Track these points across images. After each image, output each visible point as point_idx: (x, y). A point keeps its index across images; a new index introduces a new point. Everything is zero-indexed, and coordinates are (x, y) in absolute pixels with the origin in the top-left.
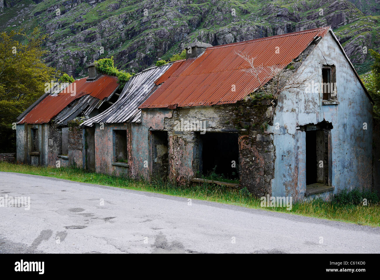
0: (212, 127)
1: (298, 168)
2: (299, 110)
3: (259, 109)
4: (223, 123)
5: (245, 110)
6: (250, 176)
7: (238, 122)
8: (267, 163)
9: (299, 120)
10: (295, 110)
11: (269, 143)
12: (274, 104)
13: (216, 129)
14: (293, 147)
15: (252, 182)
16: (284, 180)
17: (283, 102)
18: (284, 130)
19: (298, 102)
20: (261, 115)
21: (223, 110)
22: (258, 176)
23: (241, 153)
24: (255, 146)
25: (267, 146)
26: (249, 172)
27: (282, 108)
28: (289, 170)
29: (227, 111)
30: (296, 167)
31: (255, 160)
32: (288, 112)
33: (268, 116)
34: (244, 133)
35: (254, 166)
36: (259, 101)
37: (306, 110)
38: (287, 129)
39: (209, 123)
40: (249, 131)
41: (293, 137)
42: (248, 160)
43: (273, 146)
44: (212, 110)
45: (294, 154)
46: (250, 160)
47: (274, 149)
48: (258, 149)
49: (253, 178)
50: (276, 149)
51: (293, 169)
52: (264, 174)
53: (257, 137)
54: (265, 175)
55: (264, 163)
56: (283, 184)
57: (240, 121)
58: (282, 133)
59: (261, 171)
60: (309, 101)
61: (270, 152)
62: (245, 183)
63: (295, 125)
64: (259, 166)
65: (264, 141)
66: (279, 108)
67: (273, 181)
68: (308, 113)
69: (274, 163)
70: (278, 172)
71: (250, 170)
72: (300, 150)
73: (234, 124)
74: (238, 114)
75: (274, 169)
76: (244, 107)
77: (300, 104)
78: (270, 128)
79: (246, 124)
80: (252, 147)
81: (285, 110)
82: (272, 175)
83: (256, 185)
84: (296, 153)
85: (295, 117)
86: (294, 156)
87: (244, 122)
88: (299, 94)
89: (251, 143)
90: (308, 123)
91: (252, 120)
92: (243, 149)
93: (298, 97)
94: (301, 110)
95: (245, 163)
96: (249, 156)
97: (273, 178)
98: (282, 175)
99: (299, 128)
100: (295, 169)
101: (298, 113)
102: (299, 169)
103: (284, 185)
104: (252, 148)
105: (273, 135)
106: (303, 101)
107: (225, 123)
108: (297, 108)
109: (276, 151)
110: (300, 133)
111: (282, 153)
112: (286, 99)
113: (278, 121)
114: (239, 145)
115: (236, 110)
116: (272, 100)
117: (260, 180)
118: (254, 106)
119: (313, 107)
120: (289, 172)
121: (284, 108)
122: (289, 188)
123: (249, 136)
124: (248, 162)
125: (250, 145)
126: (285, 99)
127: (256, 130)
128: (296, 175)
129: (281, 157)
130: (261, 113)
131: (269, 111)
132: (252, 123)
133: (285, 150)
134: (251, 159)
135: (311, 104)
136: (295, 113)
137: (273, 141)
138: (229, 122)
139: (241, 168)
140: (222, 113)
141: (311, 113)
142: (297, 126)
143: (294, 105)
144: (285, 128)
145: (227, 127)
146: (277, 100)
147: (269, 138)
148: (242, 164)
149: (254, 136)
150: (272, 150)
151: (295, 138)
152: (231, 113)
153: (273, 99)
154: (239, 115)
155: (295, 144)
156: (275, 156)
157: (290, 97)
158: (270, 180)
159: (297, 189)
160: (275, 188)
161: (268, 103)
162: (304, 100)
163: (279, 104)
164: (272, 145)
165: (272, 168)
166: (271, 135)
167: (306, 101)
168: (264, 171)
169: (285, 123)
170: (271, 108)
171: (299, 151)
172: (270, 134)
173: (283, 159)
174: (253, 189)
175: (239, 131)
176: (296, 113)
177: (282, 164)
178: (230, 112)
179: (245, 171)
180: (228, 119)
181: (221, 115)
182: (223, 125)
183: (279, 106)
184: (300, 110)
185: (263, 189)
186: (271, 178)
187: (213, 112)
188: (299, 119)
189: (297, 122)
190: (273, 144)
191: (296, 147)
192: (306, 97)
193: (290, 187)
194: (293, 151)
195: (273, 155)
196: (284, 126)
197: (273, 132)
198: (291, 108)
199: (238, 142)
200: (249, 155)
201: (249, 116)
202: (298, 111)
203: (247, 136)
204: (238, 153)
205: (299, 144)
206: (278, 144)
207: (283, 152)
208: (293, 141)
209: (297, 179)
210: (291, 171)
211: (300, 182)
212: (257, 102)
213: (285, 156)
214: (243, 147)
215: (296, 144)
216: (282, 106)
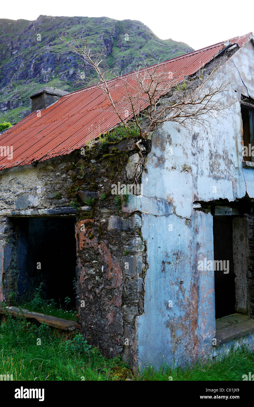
0: (33, 207)
1: (198, 289)
2: (198, 170)
3: (113, 162)
4: (51, 197)
5: (89, 167)
6: (96, 307)
7: (76, 193)
8: (128, 278)
9: (198, 190)
10: (190, 168)
11: (133, 234)
12: (143, 148)
13: (39, 210)
14: (187, 243)
15: (100, 321)
16: (167, 316)
17: (163, 149)
18: (166, 207)
19: (196, 154)
20: (117, 173)
21: (52, 171)
22: (111, 307)
23: (80, 257)
24: (106, 241)
25: (127, 241)
26: (94, 298)
27: (161, 161)
28: (178, 295)
29: (58, 174)
30: (194, 285)
31: (104, 272)
32: (175, 170)
33: (131, 174)
34: (86, 215)
35: (103, 286)
36: (112, 144)
37: (212, 172)
38: (173, 205)
39: (29, 200)
40: (94, 211)
41: (186, 222)
42: (92, 271)
43: (142, 240)
44: (34, 174)
45: (190, 259)
46: (96, 273)
47: (144, 247)
48: (111, 249)
49: (102, 312)
50: (148, 248)
51: (187, 290)
52: (123, 304)
53: (110, 221)
54: (125, 306)
55: (122, 278)
56: (165, 326)
57: (79, 190)
58: (161, 213)
59: (116, 296)
60: (217, 156)
61: (134, 253)
62: (86, 322)
63: (192, 200)
64: (113, 285)
65: (122, 231)
66: (155, 158)
67: (140, 319)
68: (217, 178)
69: (144, 279)
70: (153, 300)
71: (95, 293)
72: (202, 250)
73: (68, 198)
74: (75, 177)
75: (143, 292)
76: (86, 161)
77: (200, 158)
78: (134, 202)
79: (90, 195)
80: (99, 244)
81: (168, 164)
82: (139, 307)
83: (106, 328)
84: (192, 258)
85: (191, 184)
86: (190, 263)
87: (87, 192)
88: (198, 139)
89: (98, 235)
90: (216, 197)
91: (101, 185)
92: (84, 249)
93: (195, 143)
94: (202, 171)
95: (87, 277)
96: (95, 263)
97: (140, 314)
98: (163, 304)
99: (199, 206)
100: (192, 291)
101: (196, 175)
102: (200, 290)
103: (167, 326)
104: (99, 247)
105: (141, 217)
106: (206, 153)
107: (54, 198)
108: (194, 165)
109: (148, 252)
110: (201, 216)
111: (161, 257)
112: (170, 144)
113: (153, 185)
114: (77, 239)
115: (73, 168)
116: (139, 140)
117: (115, 316)
118: (104, 156)
119: (226, 168)
120: (178, 298)
121: (167, 161)
122: (179, 333)
123: (95, 221)
124: (93, 277)
125: (95, 239)
126: (168, 143)
127: (107, 207)
128: (194, 302)
129: (159, 267)
130: (116, 170)
131: (132, 163)
132: (101, 192)
133: (169, 250)
134: (98, 271)
135: (221, 161)
136: (189, 174)
137: (140, 229)
138: (61, 194)
139: (80, 289)
140: (50, 178)
141: (223, 178)
142: (196, 202)
143: (187, 158)
144: (170, 203)
145: (57, 205)
146: (151, 141)
147: (132, 223)
148: (82, 280)
149: (104, 220)
150: (139, 250)
151: (191, 226)
152: (64, 176)
153: (140, 137)
154: (78, 179)
155: (191, 238)
156: (146, 263)
157: (179, 141)
158: (135, 318)
159: (196, 333)
160: (147, 336)
161: (131, 147)
162: (208, 152)
163: (155, 150)
164: (139, 239)
165: (138, 290)
166: (136, 216)
167: (212, 155)
168: (123, 297)
169: (168, 192)
170: (136, 158)
171: (199, 252)
172: (133, 213)
173: (164, 270)
174: (101, 336)
175: (78, 211)
176: (192, 175)
177: (162, 279)
178: (62, 174)
179: (87, 295)
180: (60, 189)
181: (49, 182)
182: (50, 200)
183: (155, 155)
184: (200, 170)
185: (119, 337)
186: (135, 313)
187: (36, 178)
188: (198, 187)
189: (195, 193)
190: (140, 235)
191: (194, 245)
192: (213, 148)
193: (182, 330)
194: (187, 252)
195: (141, 260)
196: (166, 198)
197: (140, 210)
198: (181, 162)
199: (75, 233)
200: (94, 261)
201: (95, 180)
202: (197, 172)
203: (91, 220)
204: (76, 258)
205: (199, 239)
206: (152, 236)
207: (165, 254)
208: (186, 232)
209: (197, 311)
210: (183, 296)
211: (204, 317)
212: (110, 148)
213: (169, 263)
214: (84, 245)
215: (194, 238)
216: (162, 156)
